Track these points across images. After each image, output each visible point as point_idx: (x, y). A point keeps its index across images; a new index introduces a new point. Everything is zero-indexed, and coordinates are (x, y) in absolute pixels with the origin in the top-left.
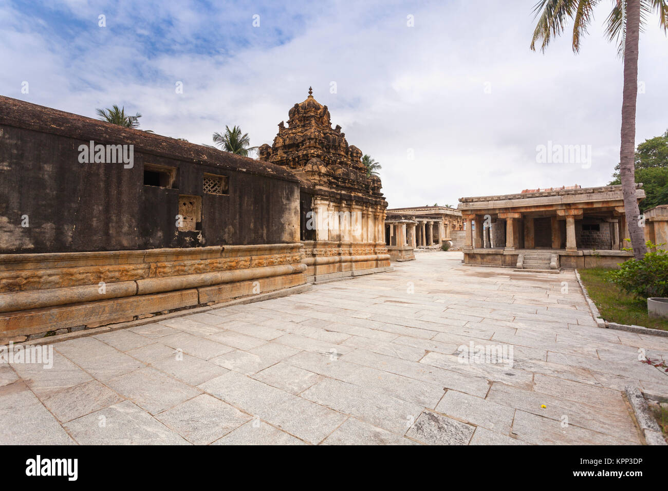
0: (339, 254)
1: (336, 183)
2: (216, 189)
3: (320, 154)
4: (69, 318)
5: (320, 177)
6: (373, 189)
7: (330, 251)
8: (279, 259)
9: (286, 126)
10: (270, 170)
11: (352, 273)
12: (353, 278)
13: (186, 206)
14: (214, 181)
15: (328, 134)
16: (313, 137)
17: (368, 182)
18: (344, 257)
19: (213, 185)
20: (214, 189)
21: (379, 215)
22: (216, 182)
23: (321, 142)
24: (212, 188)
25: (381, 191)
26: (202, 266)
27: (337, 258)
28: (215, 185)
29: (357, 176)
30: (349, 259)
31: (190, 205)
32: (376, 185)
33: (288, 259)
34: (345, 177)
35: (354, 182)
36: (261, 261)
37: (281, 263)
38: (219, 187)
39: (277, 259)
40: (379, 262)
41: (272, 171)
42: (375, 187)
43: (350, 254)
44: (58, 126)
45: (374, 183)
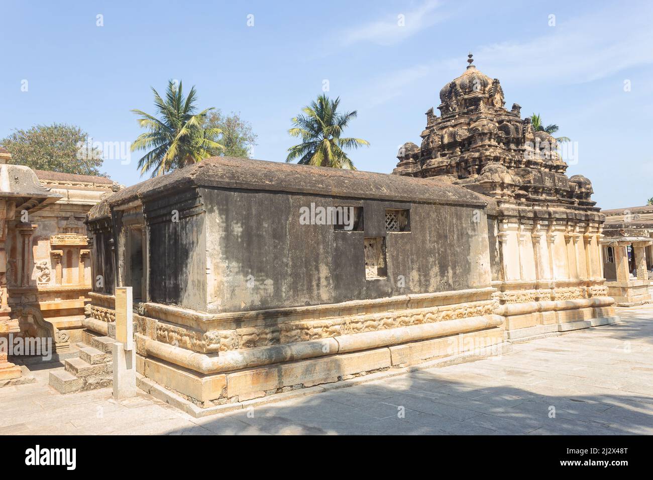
0: (537, 299)
1: (526, 195)
2: (393, 225)
3: (498, 155)
4: (291, 376)
5: (502, 190)
6: (580, 196)
7: (525, 295)
8: (469, 310)
9: (437, 113)
10: (450, 194)
11: (560, 326)
12: (561, 335)
13: (367, 249)
14: (391, 216)
15: (505, 123)
16: (486, 131)
17: (571, 187)
18: (545, 303)
19: (389, 221)
20: (391, 225)
21: (591, 237)
22: (393, 216)
23: (497, 136)
24: (389, 224)
25: (592, 199)
26: (390, 319)
27: (535, 305)
28: (391, 221)
29: (554, 181)
30: (553, 307)
31: (370, 248)
32: (583, 190)
33: (479, 308)
34: (537, 184)
35: (551, 190)
36: (449, 312)
37: (471, 314)
38: (395, 222)
39: (466, 310)
40: (596, 309)
41: (454, 195)
42: (582, 193)
43: (553, 299)
44: (270, 182)
45: (580, 187)
